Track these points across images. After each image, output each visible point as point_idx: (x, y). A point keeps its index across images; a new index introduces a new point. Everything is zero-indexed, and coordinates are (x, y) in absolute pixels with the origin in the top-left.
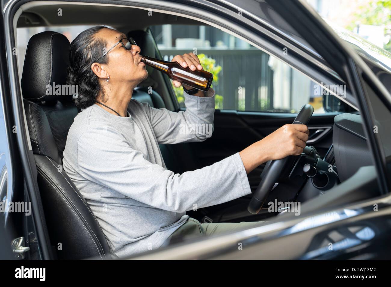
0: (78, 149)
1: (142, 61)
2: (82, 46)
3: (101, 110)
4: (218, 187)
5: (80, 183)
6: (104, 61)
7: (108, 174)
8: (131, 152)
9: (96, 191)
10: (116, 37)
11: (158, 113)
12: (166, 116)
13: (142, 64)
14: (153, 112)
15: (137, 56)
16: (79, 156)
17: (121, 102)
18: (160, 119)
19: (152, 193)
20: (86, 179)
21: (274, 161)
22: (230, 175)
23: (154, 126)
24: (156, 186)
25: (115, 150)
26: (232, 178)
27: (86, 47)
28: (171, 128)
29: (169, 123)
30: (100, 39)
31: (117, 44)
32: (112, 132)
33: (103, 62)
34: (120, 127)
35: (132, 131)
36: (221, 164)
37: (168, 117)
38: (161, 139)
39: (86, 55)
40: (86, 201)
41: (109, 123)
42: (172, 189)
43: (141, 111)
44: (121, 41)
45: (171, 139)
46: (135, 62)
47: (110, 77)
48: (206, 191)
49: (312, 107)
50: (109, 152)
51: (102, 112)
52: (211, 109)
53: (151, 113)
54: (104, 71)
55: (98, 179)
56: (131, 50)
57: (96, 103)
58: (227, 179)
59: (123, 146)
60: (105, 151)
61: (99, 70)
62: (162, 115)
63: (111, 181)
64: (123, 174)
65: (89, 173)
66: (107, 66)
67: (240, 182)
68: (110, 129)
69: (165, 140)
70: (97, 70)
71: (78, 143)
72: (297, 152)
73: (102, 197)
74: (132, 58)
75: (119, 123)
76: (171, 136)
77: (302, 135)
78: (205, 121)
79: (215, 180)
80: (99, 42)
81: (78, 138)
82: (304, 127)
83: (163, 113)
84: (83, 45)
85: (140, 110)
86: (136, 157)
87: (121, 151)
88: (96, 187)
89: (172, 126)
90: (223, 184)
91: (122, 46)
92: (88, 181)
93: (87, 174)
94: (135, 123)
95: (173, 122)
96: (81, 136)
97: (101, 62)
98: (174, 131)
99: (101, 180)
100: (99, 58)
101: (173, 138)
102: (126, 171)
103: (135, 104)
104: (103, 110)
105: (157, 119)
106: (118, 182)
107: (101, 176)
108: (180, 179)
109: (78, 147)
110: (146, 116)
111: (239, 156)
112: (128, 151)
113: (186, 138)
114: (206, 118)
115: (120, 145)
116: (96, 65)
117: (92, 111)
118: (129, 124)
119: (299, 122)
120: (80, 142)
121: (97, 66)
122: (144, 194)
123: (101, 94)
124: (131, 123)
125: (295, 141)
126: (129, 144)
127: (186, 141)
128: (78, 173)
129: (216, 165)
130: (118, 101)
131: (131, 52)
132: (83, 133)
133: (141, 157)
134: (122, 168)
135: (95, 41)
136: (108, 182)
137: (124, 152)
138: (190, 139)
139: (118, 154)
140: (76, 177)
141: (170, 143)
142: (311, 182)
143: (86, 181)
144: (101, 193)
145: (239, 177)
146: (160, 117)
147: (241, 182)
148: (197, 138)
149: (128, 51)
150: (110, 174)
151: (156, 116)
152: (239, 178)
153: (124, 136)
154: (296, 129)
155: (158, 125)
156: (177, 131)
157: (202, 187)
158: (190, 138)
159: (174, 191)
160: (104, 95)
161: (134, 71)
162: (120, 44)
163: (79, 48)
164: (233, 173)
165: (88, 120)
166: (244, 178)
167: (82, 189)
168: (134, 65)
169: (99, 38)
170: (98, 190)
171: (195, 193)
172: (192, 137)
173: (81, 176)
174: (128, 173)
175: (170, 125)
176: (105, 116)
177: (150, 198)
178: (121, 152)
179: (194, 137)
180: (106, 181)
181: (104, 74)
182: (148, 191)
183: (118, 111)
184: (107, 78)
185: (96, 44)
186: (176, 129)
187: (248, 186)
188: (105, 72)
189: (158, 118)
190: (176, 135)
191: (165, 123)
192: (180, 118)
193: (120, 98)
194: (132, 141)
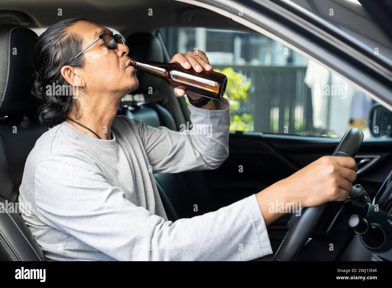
0: (35, 183)
1: (130, 64)
2: (49, 44)
3: (72, 129)
4: (225, 243)
5: (38, 229)
6: (79, 64)
7: (73, 219)
8: (106, 189)
9: (60, 241)
10: (96, 33)
11: (155, 133)
12: (165, 138)
13: (131, 69)
14: (148, 132)
15: (125, 57)
16: (36, 193)
17: (101, 119)
18: (158, 142)
19: (131, 249)
20: (46, 224)
21: (305, 209)
22: (241, 227)
23: (149, 150)
24: (137, 238)
25: (83, 186)
26: (245, 231)
27: (55, 45)
28: (171, 152)
29: (169, 146)
30: (74, 35)
31: (96, 40)
32: (82, 160)
33: (77, 65)
34: (98, 153)
35: (114, 159)
36: (230, 210)
37: (168, 138)
38: (158, 167)
39: (54, 56)
40: (44, 254)
41: (79, 148)
42: (158, 245)
43: (132, 131)
44: (101, 37)
45: (171, 166)
46: (121, 66)
47: (87, 85)
48: (207, 249)
49: (360, 133)
50: (74, 189)
51: (74, 132)
52: (225, 126)
53: (146, 133)
54: (79, 76)
55: (60, 225)
56: (116, 50)
57: (67, 120)
58: (238, 233)
59: (95, 180)
60: (70, 187)
61: (72, 76)
62: (160, 136)
63: (77, 230)
64: (92, 220)
65: (48, 216)
66: (82, 70)
67: (256, 237)
68: (78, 156)
69: (164, 168)
70: (69, 76)
71: (34, 174)
72: (339, 198)
73: (66, 250)
74: (116, 60)
75: (97, 148)
76: (172, 163)
77: (347, 172)
78: (217, 142)
79: (219, 234)
80: (72, 39)
81: (34, 168)
82: (351, 161)
83: (161, 133)
84: (51, 41)
85: (130, 130)
86: (112, 196)
87: (91, 187)
88: (59, 235)
89: (173, 149)
90: (231, 239)
91: (104, 44)
92: (49, 228)
93: (46, 218)
94: (120, 148)
95: (175, 144)
96: (39, 164)
97: (74, 65)
98: (176, 157)
99: (64, 226)
100: (72, 59)
101: (174, 165)
102: (96, 216)
103: (125, 122)
104: (76, 129)
105: (153, 142)
106: (86, 231)
107: (64, 221)
108: (171, 230)
109: (35, 180)
110: (137, 139)
111: (255, 200)
112: (101, 187)
113: (191, 166)
114: (218, 138)
115: (90, 179)
116: (68, 69)
117: (59, 130)
118: (110, 150)
119: (344, 153)
120: (37, 174)
121: (69, 71)
122: (119, 249)
123: (74, 108)
124: (114, 148)
125: (337, 181)
126: (104, 177)
127: (192, 168)
128: (35, 216)
129: (223, 211)
130: (98, 118)
131: (116, 53)
132: (42, 161)
133: (120, 195)
134: (91, 211)
135: (67, 36)
136: (73, 230)
137: (96, 189)
138: (197, 167)
139: (87, 191)
140: (34, 220)
141: (170, 172)
142: (360, 240)
143: (46, 227)
144: (65, 243)
145: (254, 230)
146: (157, 138)
147: (258, 237)
148: (206, 165)
149: (111, 50)
150: (75, 219)
151: (152, 137)
152: (255, 232)
153: (98, 166)
154: (338, 164)
155: (154, 148)
156: (180, 156)
157: (201, 242)
158: (196, 165)
159: (162, 246)
160: (78, 110)
161: (119, 77)
162: (101, 42)
163: (45, 46)
164: (246, 225)
165: (50, 143)
166: (262, 232)
167: (41, 238)
168: (119, 70)
169: (72, 32)
170: (63, 240)
171: (191, 251)
172: (199, 164)
173: (39, 220)
174: (100, 218)
175: (170, 149)
176: (77, 138)
177: (129, 255)
178: (91, 189)
179: (202, 164)
180: (70, 229)
181: (79, 81)
182: (126, 246)
183: (97, 131)
184: (82, 86)
185: (69, 41)
186: (178, 153)
187: (268, 243)
188: (80, 78)
189: (154, 140)
190: (178, 162)
191: (163, 146)
192: (184, 139)
193: (100, 113)
194: (111, 173)
